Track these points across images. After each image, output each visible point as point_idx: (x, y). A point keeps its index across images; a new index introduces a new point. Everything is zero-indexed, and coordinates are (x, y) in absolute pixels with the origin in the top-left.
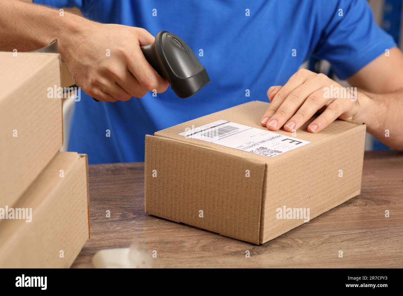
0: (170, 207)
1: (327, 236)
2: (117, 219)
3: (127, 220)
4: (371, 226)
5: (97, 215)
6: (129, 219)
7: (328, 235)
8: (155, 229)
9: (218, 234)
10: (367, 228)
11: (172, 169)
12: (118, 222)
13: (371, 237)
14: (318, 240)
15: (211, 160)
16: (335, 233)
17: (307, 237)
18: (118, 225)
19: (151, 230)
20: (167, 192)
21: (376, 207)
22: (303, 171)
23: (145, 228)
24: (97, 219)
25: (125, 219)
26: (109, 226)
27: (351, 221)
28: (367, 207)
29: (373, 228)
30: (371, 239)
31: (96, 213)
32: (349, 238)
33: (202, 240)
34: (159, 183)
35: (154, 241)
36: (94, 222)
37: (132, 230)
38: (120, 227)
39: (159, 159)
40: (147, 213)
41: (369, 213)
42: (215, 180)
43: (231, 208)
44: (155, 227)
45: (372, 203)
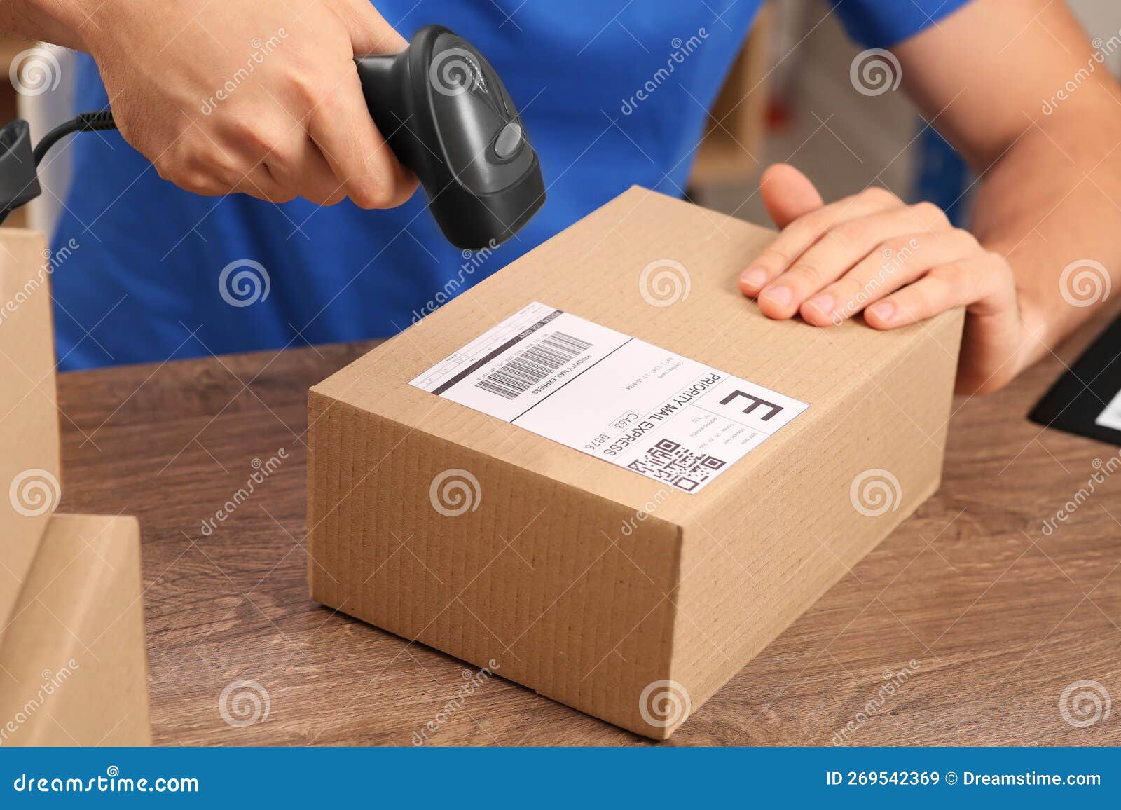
0: (386, 598)
1: (849, 689)
2: (227, 626)
3: (258, 630)
4: (976, 638)
5: (166, 608)
6: (265, 627)
7: (852, 685)
8: (343, 674)
9: (532, 691)
10: (967, 646)
11: (391, 495)
12: (231, 641)
13: (977, 688)
14: (825, 707)
15: (512, 490)
16: (871, 671)
17: (792, 696)
18: (231, 654)
19: (330, 677)
20: (376, 556)
21: (987, 544)
22: (782, 500)
23: (313, 668)
24: (166, 629)
25: (251, 627)
26: (205, 661)
27: (917, 616)
28: (960, 545)
29: (983, 644)
30: (979, 697)
31: (162, 601)
32: (914, 694)
33: (484, 718)
34: (351, 526)
35: (342, 728)
36: (160, 646)
37: (275, 678)
38: (238, 667)
39: (351, 460)
40: (315, 599)
41: (967, 573)
42: (524, 547)
43: (570, 628)
44: (342, 663)
45: (977, 526)
